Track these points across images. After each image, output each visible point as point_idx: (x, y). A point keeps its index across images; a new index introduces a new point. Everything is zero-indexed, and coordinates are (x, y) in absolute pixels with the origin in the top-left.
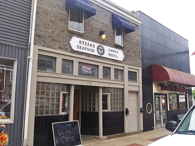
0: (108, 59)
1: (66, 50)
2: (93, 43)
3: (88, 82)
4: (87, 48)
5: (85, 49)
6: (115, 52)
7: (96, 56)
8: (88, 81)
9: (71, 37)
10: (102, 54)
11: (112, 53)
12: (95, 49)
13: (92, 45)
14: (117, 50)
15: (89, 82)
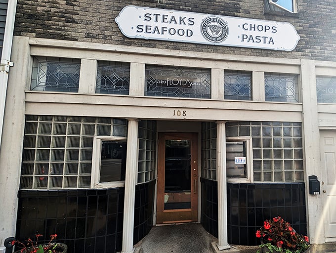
0: (242, 50)
1: (105, 39)
2: (187, 15)
3: (176, 110)
4: (168, 30)
5: (163, 30)
6: (266, 29)
7: (198, 47)
8: (174, 109)
9: (120, 9)
10: (219, 38)
11: (255, 33)
12: (197, 28)
13: (186, 21)
14: (271, 24)
15: (180, 110)
